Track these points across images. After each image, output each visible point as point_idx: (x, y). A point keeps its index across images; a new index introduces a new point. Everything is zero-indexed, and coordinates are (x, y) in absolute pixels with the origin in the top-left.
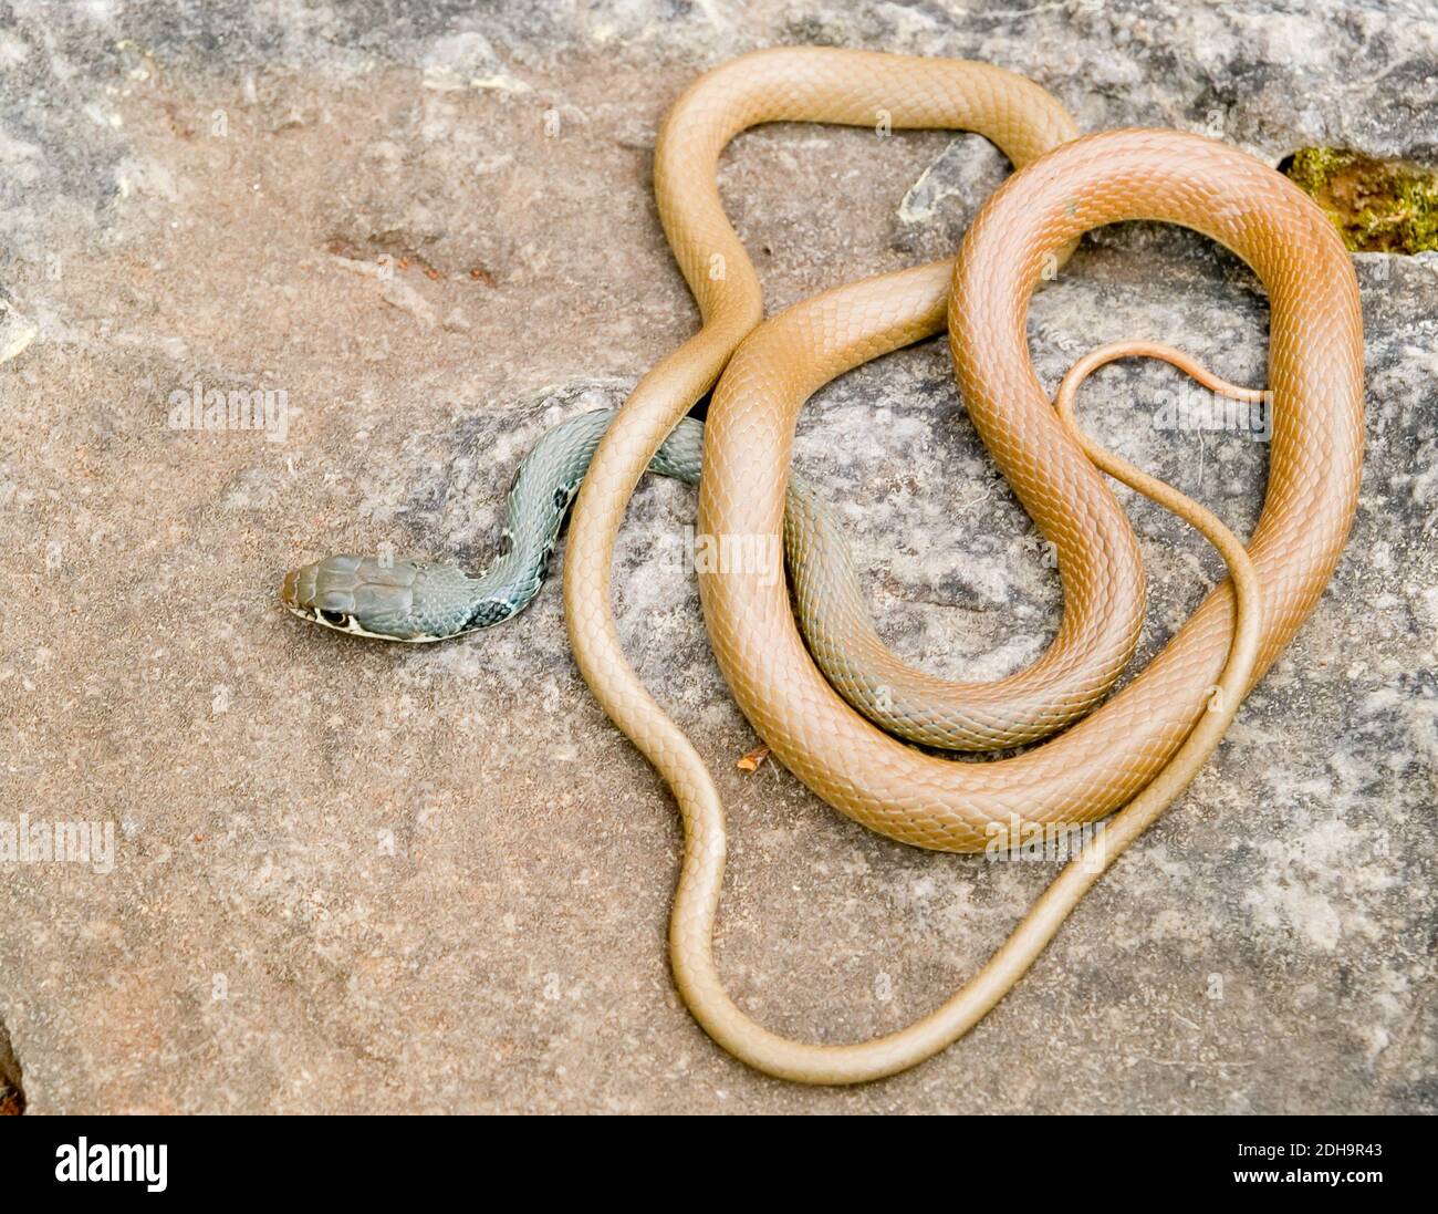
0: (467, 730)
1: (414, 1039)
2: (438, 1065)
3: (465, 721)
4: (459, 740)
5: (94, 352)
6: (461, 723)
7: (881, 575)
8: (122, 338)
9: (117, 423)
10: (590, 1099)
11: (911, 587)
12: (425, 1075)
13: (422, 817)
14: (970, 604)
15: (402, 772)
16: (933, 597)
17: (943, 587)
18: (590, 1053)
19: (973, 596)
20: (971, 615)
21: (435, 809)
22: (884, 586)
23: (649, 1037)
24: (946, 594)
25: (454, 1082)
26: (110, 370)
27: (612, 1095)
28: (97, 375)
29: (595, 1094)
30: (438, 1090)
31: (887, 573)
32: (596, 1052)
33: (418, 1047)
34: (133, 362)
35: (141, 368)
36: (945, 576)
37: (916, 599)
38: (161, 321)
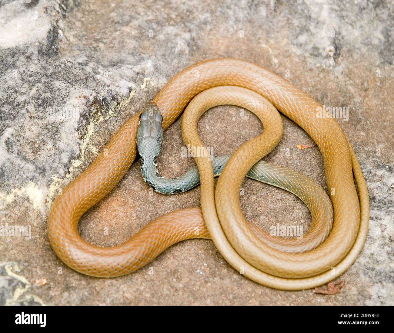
0: (295, 213)
1: (194, 247)
2: (191, 256)
3: (297, 211)
4: (291, 213)
5: (340, 83)
6: (296, 211)
8: (350, 87)
9: (325, 99)
10: (206, 296)
12: (186, 255)
13: (262, 217)
15: (272, 206)
18: (220, 288)
21: (267, 219)
23: (235, 300)
25: (188, 262)
26: (338, 90)
27: (211, 300)
28: (335, 88)
29: (208, 296)
30: (183, 260)
32: (221, 290)
33: (193, 249)
34: (345, 93)
35: (345, 96)
38: (363, 93)
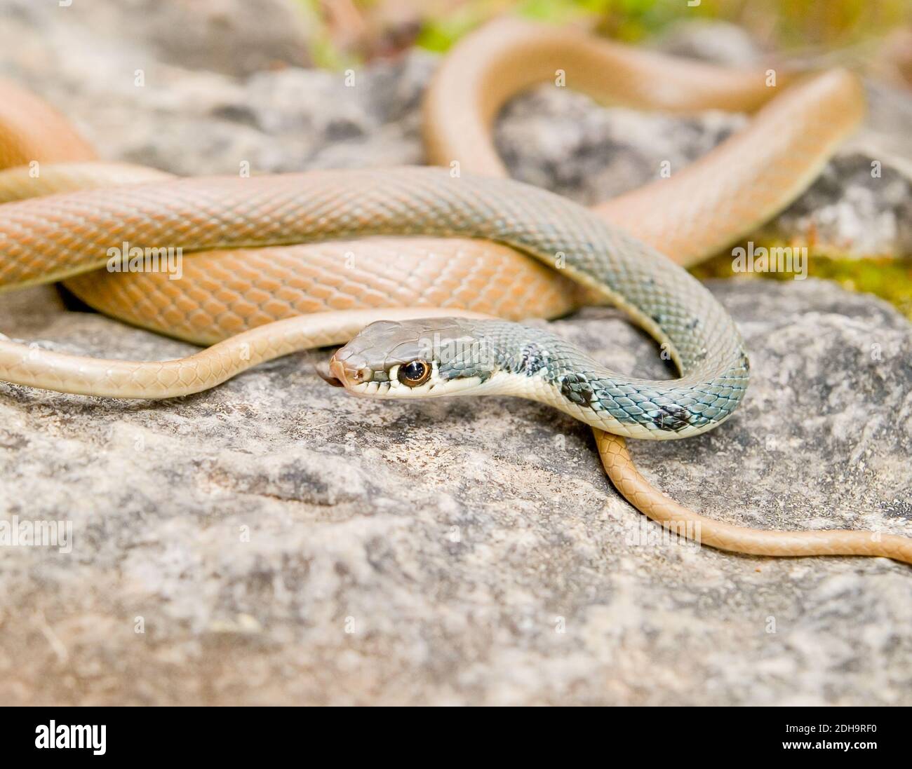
7: (206, 466)
11: (244, 477)
14: (318, 497)
16: (272, 489)
17: (285, 477)
19: (321, 487)
20: (318, 509)
22: (210, 477)
24: (288, 487)
31: (213, 464)
36: (286, 466)
37: (251, 490)
